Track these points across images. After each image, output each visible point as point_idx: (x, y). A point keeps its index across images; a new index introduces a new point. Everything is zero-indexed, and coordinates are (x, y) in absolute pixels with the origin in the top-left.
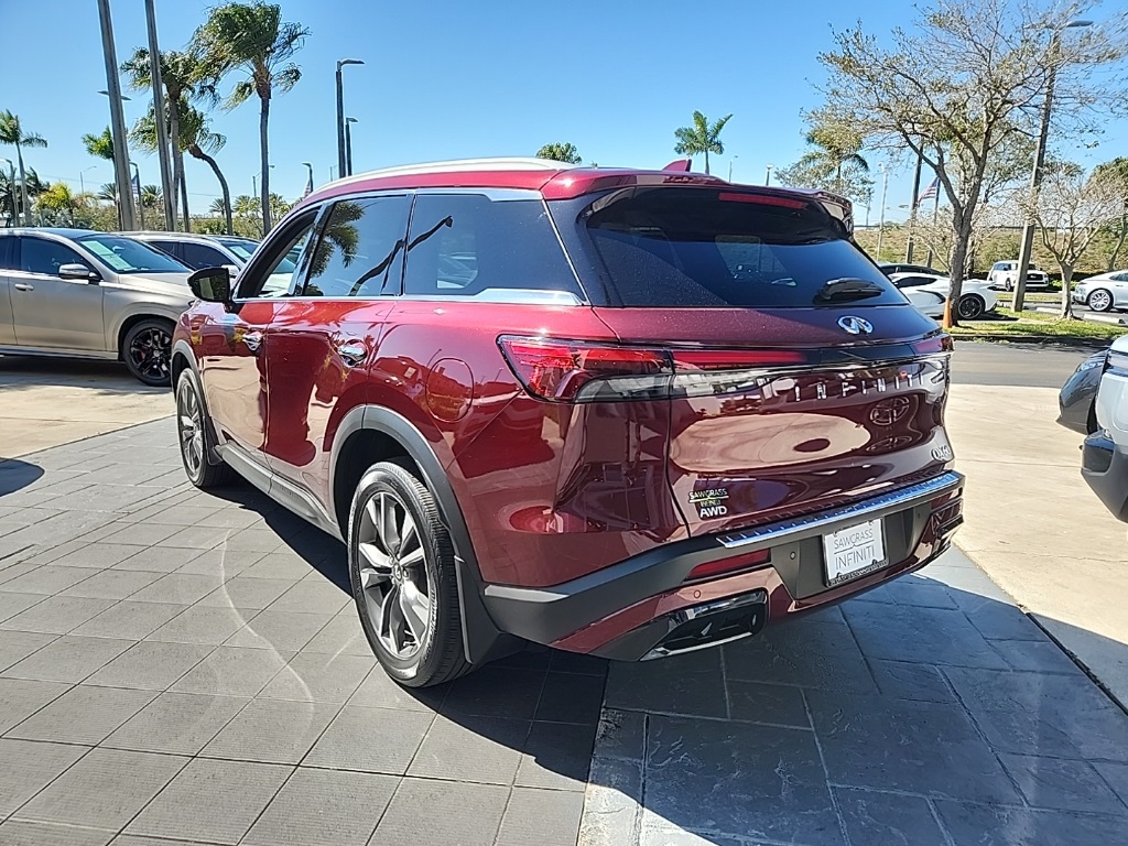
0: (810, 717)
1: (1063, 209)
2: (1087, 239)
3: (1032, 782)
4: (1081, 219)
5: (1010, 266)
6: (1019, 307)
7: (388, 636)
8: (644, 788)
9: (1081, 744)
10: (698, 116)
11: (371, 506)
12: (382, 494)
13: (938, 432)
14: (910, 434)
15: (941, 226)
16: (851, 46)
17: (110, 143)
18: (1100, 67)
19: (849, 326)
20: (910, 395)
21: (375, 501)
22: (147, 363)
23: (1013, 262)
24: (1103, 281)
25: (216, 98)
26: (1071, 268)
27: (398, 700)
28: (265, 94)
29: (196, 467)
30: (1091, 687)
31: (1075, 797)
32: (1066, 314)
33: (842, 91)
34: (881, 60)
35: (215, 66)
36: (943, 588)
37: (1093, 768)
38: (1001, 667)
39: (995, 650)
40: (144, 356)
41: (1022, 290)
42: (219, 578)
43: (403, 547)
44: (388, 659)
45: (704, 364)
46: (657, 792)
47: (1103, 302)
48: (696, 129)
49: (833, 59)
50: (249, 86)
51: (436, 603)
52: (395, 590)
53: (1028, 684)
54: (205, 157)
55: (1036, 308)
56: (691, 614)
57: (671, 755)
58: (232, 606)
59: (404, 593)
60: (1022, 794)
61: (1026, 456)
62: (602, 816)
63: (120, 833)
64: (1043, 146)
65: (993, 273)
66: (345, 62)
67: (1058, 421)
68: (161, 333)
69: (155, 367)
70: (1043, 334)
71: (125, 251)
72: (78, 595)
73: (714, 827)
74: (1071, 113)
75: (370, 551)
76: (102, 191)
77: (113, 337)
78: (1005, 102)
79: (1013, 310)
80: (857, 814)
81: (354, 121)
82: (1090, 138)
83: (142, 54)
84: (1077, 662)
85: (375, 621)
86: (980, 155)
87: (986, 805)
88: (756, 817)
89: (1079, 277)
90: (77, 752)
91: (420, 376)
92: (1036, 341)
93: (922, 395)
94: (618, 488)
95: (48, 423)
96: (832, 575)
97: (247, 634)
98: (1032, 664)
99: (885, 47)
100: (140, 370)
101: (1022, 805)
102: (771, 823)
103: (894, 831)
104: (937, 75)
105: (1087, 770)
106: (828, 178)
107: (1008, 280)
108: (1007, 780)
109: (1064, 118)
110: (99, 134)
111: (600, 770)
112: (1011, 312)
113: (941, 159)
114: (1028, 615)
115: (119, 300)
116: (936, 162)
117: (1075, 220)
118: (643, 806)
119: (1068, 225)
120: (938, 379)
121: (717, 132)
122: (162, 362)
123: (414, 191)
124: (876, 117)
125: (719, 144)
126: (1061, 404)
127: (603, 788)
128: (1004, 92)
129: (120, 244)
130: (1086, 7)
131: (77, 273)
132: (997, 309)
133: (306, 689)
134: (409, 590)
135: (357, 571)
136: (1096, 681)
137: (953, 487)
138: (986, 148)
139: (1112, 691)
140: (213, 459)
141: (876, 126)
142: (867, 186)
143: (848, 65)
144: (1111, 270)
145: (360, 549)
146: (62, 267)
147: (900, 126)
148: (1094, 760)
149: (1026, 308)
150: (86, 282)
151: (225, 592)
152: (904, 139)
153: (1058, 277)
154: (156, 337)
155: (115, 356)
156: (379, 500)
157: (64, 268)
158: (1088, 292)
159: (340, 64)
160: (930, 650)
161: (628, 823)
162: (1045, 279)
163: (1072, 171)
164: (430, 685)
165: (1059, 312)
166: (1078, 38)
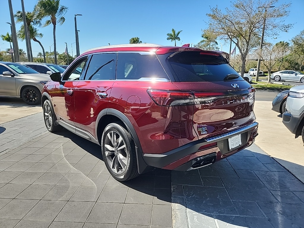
0: (223, 184)
1: (268, 55)
2: (274, 63)
3: (280, 197)
4: (273, 57)
5: (254, 70)
6: (257, 80)
7: (114, 168)
8: (186, 203)
9: (289, 188)
10: (173, 30)
11: (108, 135)
12: (112, 131)
13: (252, 113)
14: (245, 114)
15: (237, 59)
16: (215, 12)
17: (9, 37)
18: (278, 18)
19: (234, 86)
20: (245, 103)
21: (110, 133)
22: (29, 99)
23: (255, 69)
24: (278, 73)
25: (40, 24)
26: (270, 70)
27: (118, 185)
28: (54, 24)
29: (50, 127)
30: (290, 174)
31: (290, 200)
32: (269, 82)
33: (212, 24)
34: (222, 16)
35: (40, 16)
36: (250, 152)
37: (293, 193)
38: (268, 171)
39: (265, 166)
40: (27, 97)
41: (258, 76)
42: (63, 155)
43: (119, 145)
44: (114, 174)
45: (198, 96)
46: (189, 204)
47: (278, 79)
48: (172, 34)
49: (210, 15)
50: (50, 21)
51: (129, 159)
52: (116, 156)
53: (275, 174)
54: (37, 41)
55: (261, 81)
56: (199, 159)
57: (191, 195)
58: (68, 163)
59: (119, 157)
60: (278, 200)
61: (265, 118)
62: (177, 210)
63: (53, 221)
64: (263, 38)
65: (250, 71)
66: (77, 15)
67: (272, 109)
68: (33, 90)
69: (31, 100)
70: (264, 87)
71: (20, 68)
72: (25, 161)
73: (205, 212)
74: (271, 30)
75: (108, 147)
76: (6, 50)
77: (19, 91)
78: (254, 27)
79: (256, 81)
80: (239, 207)
81: (79, 31)
82: (275, 37)
83: (19, 12)
84: (285, 168)
85: (110, 165)
86: (248, 41)
87: (269, 203)
88: (215, 209)
89: (272, 72)
90: (36, 202)
91: (117, 101)
92: (263, 89)
93: (248, 103)
94: (178, 127)
95: (3, 116)
96: (230, 149)
97: (73, 169)
98: (275, 170)
99: (224, 13)
100: (27, 100)
101: (278, 203)
102: (219, 210)
103: (249, 210)
104: (237, 20)
105: (292, 194)
106: (208, 47)
107: (254, 73)
108: (274, 197)
109: (269, 31)
110: (5, 35)
111: (174, 199)
112: (255, 82)
113: (238, 42)
114: (272, 158)
115: (20, 81)
116: (237, 42)
117: (271, 58)
118: (186, 208)
119: (270, 59)
120: (252, 99)
121: (178, 34)
122: (33, 98)
123: (117, 52)
124: (221, 31)
125: (179, 38)
126: (273, 105)
127: (176, 204)
128: (254, 24)
129: (19, 66)
130: (274, 2)
131: (8, 74)
132: (252, 81)
133: (93, 183)
134: (120, 156)
135: (104, 152)
136: (291, 173)
137: (256, 126)
138: (249, 39)
139: (295, 175)
140: (56, 124)
141: (221, 33)
142: (218, 49)
143: (214, 17)
144: (279, 71)
145: (105, 146)
146: (4, 72)
147: (227, 33)
148: (293, 191)
149: (259, 81)
150: (10, 76)
151: (65, 159)
152: (228, 37)
153: (267, 72)
154: (31, 92)
155: (19, 97)
156: (111, 133)
157: (4, 73)
158: (274, 76)
159: (75, 15)
160: (250, 167)
161: (184, 212)
162: (263, 73)
163: (270, 45)
164: (128, 180)
165: (267, 81)
166: (272, 10)
